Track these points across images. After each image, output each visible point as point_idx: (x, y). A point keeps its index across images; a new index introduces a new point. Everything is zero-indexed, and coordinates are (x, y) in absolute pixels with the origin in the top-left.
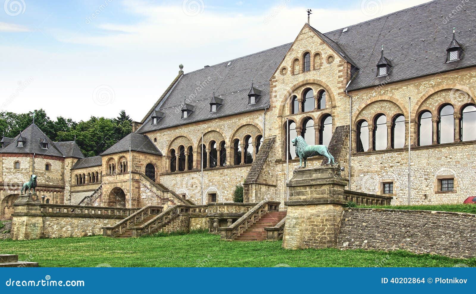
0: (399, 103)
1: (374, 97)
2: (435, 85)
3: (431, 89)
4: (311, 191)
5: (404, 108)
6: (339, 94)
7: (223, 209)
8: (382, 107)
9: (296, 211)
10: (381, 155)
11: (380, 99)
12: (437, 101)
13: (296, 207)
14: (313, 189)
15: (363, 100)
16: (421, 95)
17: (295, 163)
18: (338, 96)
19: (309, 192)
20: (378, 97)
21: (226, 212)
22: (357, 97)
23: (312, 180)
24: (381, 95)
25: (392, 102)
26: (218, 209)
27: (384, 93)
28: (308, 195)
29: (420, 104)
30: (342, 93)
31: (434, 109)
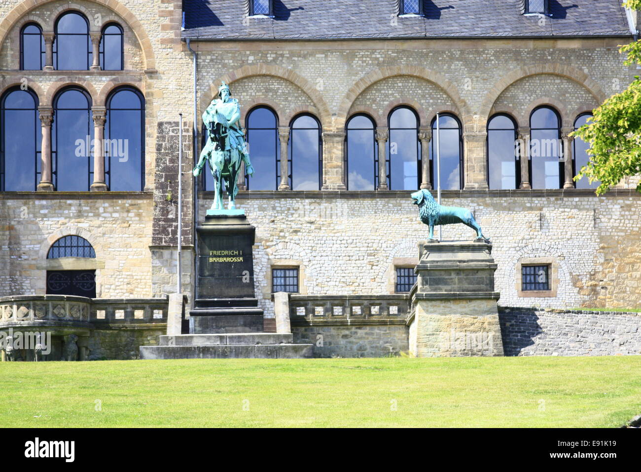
0: (309, 89)
1: (250, 64)
2: (384, 61)
3: (377, 69)
4: (459, 279)
5: (321, 100)
6: (163, 42)
7: (62, 311)
8: (268, 90)
9: (435, 308)
10: (272, 202)
11: (264, 72)
12: (387, 96)
13: (434, 303)
14: (462, 276)
15: (224, 66)
16: (357, 78)
17: (44, 202)
18: (160, 46)
19: (456, 280)
20: (261, 67)
21: (68, 317)
22: (209, 57)
23: (460, 261)
24: (267, 62)
25: (292, 83)
26: (51, 309)
27: (275, 60)
28: (455, 284)
29: (353, 97)
30: (172, 41)
31: (381, 112)
